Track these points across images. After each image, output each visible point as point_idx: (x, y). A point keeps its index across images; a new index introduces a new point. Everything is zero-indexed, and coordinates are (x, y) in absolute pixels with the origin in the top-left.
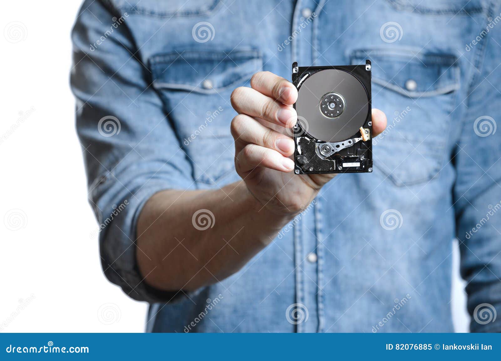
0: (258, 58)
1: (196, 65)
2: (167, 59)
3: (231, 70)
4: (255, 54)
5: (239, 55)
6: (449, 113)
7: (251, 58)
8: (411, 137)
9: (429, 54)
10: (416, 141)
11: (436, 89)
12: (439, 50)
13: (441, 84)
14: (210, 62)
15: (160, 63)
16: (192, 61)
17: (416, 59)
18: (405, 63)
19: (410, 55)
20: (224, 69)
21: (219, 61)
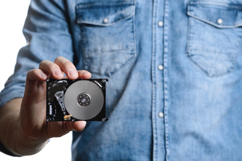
0: (134, 5)
1: (100, 10)
2: (86, 6)
3: (119, 12)
4: (132, 3)
5: (124, 3)
7: (130, 5)
9: (232, 4)
11: (234, 25)
13: (237, 22)
14: (109, 7)
15: (82, 9)
16: (98, 7)
17: (224, 7)
18: (217, 9)
19: (221, 4)
20: (116, 11)
21: (113, 7)
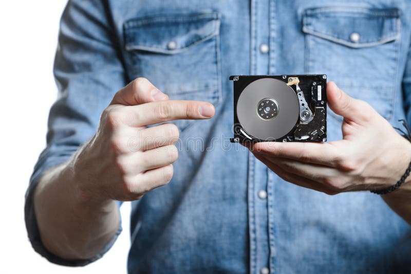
0: (217, 19)
1: (163, 29)
2: (140, 23)
3: (193, 32)
4: (215, 16)
5: (201, 17)
6: (395, 60)
7: (211, 19)
8: (356, 83)
9: (374, 9)
10: (362, 86)
11: (379, 40)
12: (384, 5)
13: (384, 37)
14: (176, 24)
15: (134, 27)
16: (160, 25)
17: (361, 13)
18: (350, 18)
19: (355, 11)
20: (188, 31)
21: (184, 23)
